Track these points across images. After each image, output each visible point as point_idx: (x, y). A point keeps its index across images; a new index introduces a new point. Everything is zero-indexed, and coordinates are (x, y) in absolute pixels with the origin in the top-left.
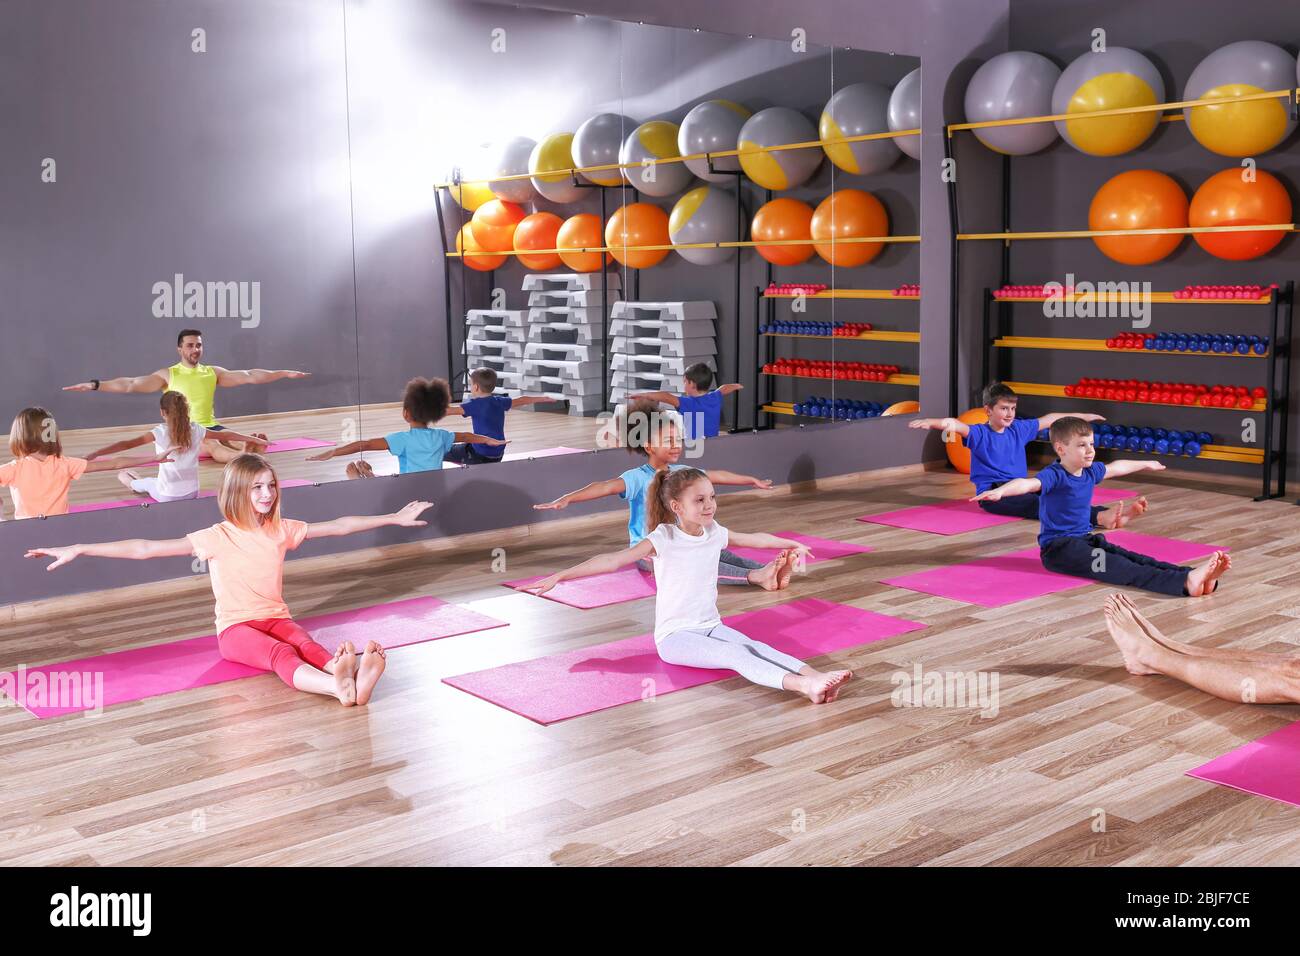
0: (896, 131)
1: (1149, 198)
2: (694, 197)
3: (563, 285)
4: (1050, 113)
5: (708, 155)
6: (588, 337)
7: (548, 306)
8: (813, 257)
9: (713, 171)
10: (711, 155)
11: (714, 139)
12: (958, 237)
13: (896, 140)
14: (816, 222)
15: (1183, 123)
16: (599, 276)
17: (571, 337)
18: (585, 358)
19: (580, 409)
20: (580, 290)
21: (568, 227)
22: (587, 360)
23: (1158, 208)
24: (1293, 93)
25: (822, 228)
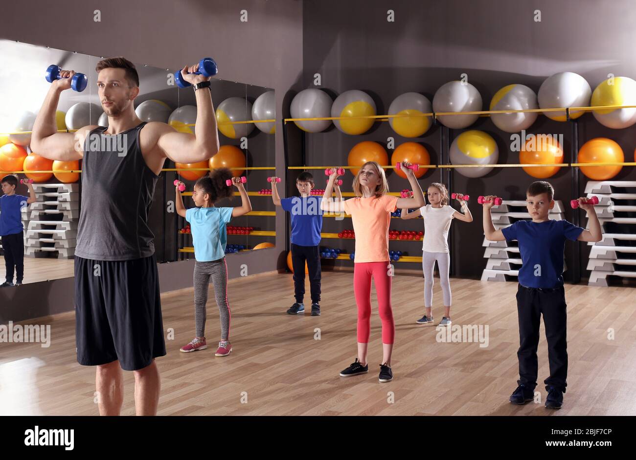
0: (258, 120)
1: (375, 153)
3: (55, 190)
4: (331, 117)
6: (70, 217)
7: (44, 201)
12: (289, 168)
13: (256, 124)
15: (388, 122)
17: (59, 217)
18: (68, 228)
19: (66, 255)
20: (65, 193)
24: (434, 115)
25: (215, 162)
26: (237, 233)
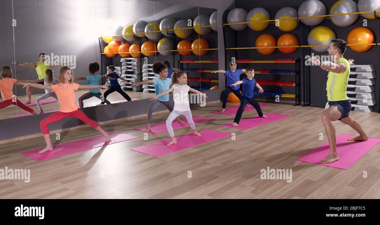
0: (211, 25)
1: (269, 40)
2: (163, 40)
3: (130, 61)
4: (246, 22)
6: (137, 73)
7: (127, 65)
8: (192, 53)
9: (168, 34)
10: (168, 30)
11: (168, 27)
12: (226, 49)
13: (211, 27)
14: (192, 46)
15: (274, 24)
16: (139, 58)
17: (133, 73)
18: (136, 78)
19: (135, 90)
20: (135, 62)
21: (131, 47)
23: (270, 42)
24: (298, 18)
25: (194, 47)
26: (206, 81)
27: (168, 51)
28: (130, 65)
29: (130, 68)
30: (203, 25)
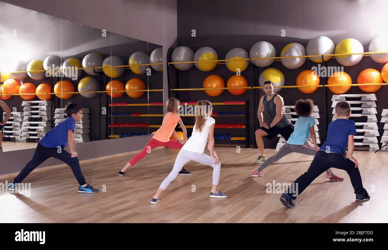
2: (85, 80)
3: (37, 104)
4: (193, 61)
5: (94, 68)
6: (46, 119)
7: (31, 111)
9: (95, 72)
10: (95, 68)
11: (93, 64)
12: (170, 90)
15: (225, 65)
16: (50, 101)
17: (40, 119)
18: (45, 125)
20: (43, 106)
21: (39, 88)
22: (46, 126)
23: (219, 83)
24: (251, 59)
25: (129, 88)
26: (141, 126)
27: (95, 92)
28: (37, 109)
29: (37, 114)
30: (140, 63)
